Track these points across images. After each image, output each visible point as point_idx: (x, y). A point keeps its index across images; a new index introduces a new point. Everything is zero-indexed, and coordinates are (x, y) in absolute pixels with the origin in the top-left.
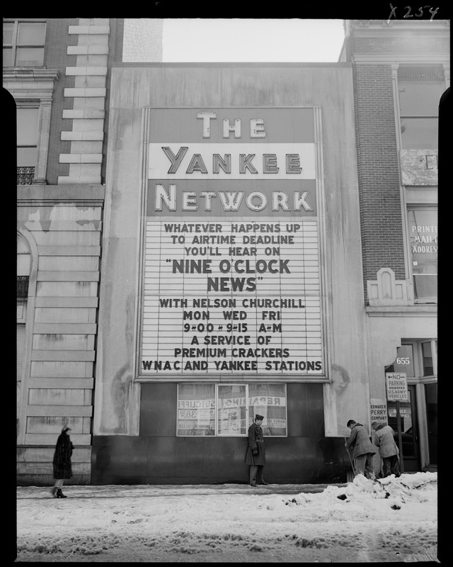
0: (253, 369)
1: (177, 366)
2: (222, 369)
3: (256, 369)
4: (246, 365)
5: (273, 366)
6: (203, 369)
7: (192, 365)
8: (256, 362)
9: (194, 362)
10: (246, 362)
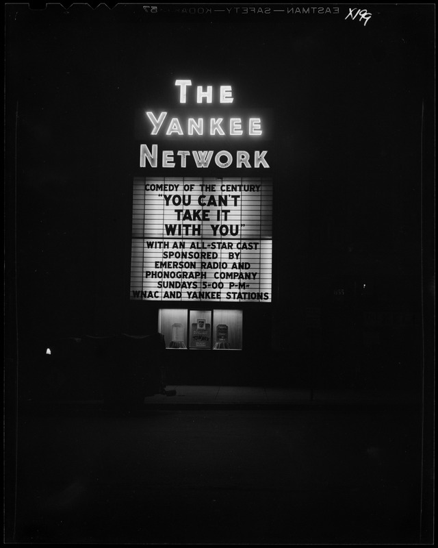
0: (218, 298)
1: (157, 295)
2: (193, 298)
3: (220, 298)
4: (212, 295)
5: (232, 295)
6: (177, 297)
7: (169, 294)
8: (220, 293)
9: (171, 292)
10: (212, 293)
